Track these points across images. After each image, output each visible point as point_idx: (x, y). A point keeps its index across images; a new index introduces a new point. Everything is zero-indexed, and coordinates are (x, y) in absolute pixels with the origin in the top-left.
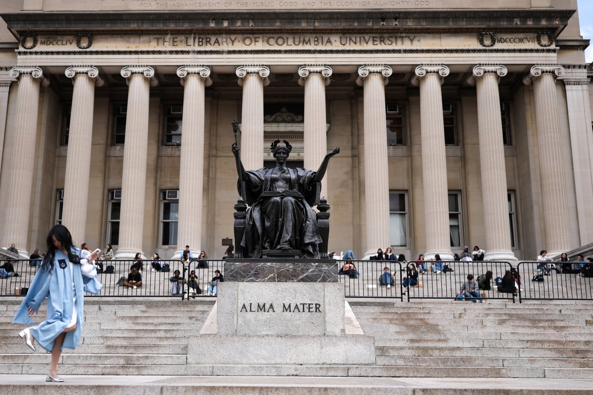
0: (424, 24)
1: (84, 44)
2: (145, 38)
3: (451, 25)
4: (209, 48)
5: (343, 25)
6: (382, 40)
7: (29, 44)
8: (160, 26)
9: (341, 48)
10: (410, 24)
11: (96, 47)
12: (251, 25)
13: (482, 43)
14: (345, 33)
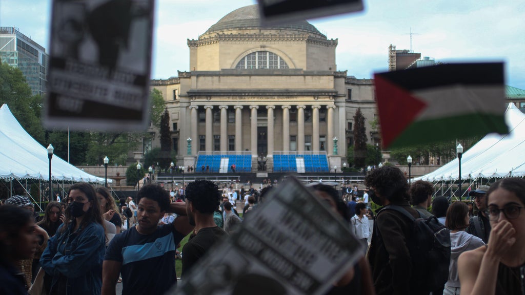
0: (299, 94)
1: (209, 99)
2: (225, 97)
3: (306, 94)
4: (242, 100)
5: (278, 94)
6: (288, 98)
7: (194, 99)
8: (229, 94)
9: (277, 100)
10: (296, 94)
11: (212, 100)
12: (254, 94)
13: (315, 98)
14: (279, 96)
